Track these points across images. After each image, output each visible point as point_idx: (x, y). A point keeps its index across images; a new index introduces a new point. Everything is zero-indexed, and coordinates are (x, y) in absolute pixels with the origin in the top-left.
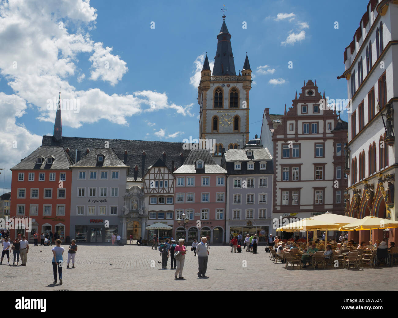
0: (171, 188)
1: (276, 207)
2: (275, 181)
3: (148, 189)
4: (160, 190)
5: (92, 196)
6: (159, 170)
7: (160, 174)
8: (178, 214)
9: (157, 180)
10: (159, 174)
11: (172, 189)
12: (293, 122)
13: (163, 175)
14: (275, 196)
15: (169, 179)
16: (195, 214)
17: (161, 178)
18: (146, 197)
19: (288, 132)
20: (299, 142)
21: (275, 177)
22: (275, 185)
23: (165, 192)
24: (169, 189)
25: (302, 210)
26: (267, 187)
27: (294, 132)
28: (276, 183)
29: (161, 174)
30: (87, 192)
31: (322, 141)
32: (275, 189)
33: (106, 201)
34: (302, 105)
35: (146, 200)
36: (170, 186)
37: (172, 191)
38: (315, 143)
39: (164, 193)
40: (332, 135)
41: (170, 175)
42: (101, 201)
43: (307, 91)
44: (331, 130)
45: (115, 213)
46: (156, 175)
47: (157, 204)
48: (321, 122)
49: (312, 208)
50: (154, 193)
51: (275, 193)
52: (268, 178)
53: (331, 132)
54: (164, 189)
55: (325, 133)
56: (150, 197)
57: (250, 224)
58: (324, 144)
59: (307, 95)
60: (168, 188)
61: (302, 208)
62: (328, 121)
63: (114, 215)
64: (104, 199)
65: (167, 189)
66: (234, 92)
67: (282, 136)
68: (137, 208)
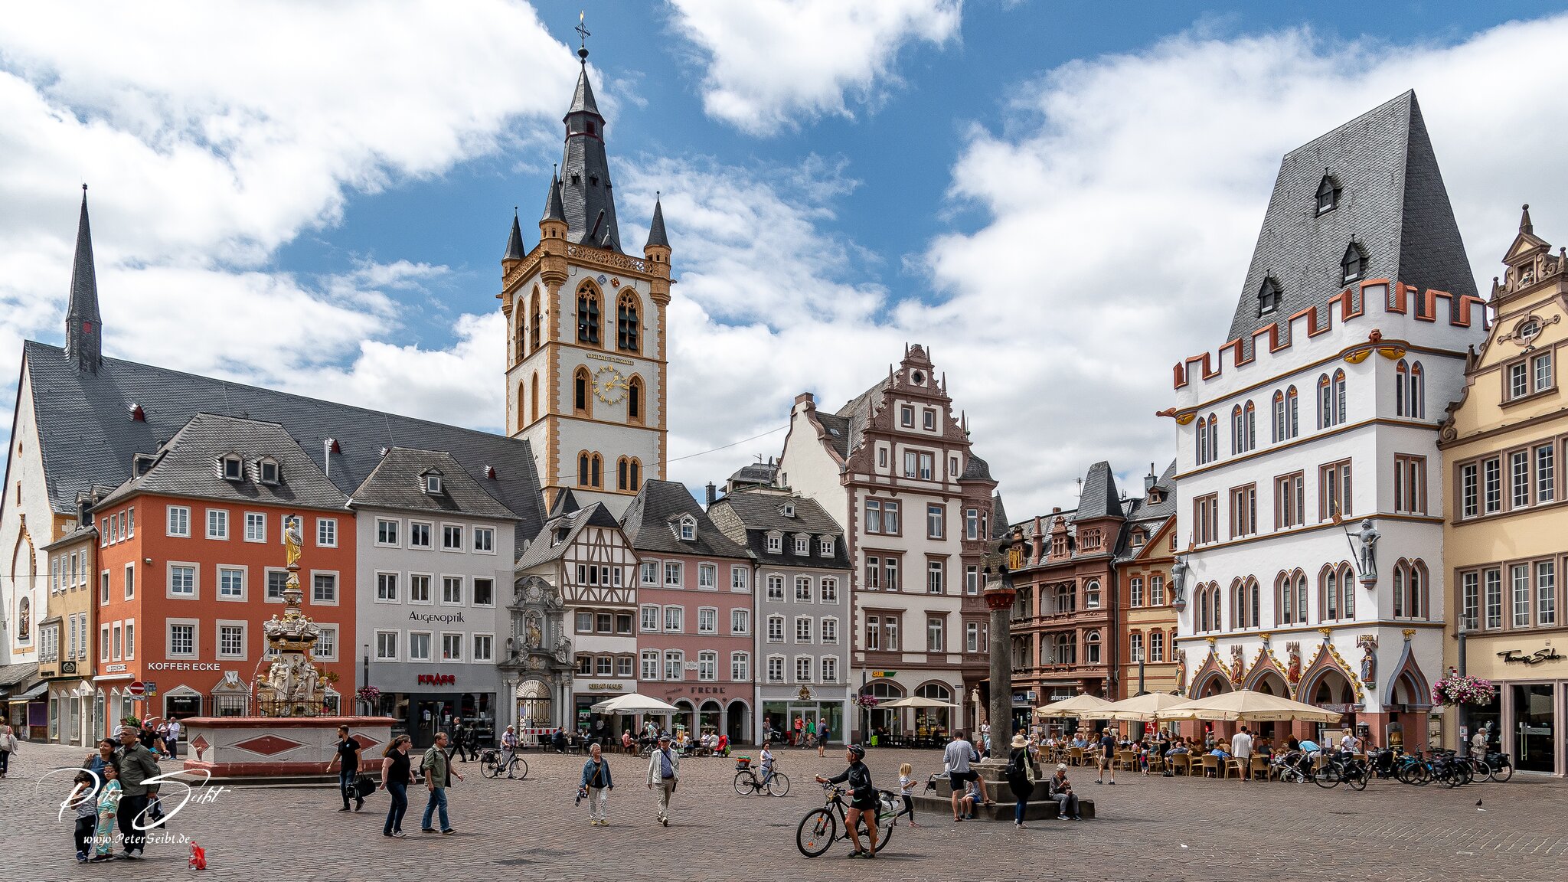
0: (630, 589)
1: (857, 655)
2: (854, 589)
3: (573, 589)
4: (604, 592)
5: (420, 602)
6: (600, 535)
7: (603, 548)
8: (646, 664)
9: (596, 563)
10: (600, 546)
11: (632, 592)
12: (887, 444)
13: (609, 549)
14: (854, 627)
15: (623, 565)
16: (687, 663)
17: (604, 559)
18: (568, 610)
19: (878, 470)
20: (899, 496)
21: (854, 578)
22: (854, 598)
23: (616, 600)
24: (626, 591)
25: (907, 664)
26: (838, 603)
27: (887, 471)
28: (856, 594)
29: (606, 546)
30: (403, 587)
31: (939, 500)
32: (854, 608)
33: (461, 619)
34: (903, 406)
35: (569, 619)
36: (627, 585)
37: (632, 600)
38: (929, 504)
39: (612, 603)
40: (958, 489)
41: (627, 551)
42: (447, 618)
43: (912, 371)
44: (956, 475)
45: (487, 656)
46: (591, 548)
47: (594, 634)
48: (939, 452)
49: (923, 659)
50: (588, 602)
51: (854, 618)
52: (840, 581)
53: (957, 480)
54: (612, 590)
55: (945, 483)
56: (577, 610)
57: (805, 695)
58: (944, 507)
59: (912, 382)
60: (623, 589)
61: (906, 659)
62: (952, 453)
63: (483, 660)
64: (454, 613)
65: (620, 593)
66: (628, 305)
67: (865, 478)
68: (540, 641)
